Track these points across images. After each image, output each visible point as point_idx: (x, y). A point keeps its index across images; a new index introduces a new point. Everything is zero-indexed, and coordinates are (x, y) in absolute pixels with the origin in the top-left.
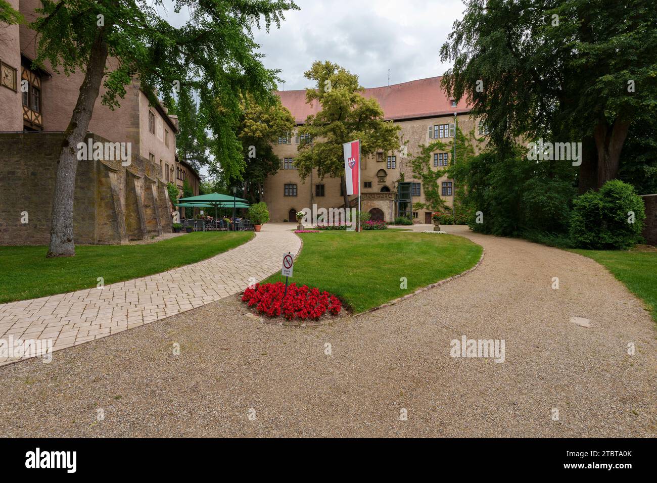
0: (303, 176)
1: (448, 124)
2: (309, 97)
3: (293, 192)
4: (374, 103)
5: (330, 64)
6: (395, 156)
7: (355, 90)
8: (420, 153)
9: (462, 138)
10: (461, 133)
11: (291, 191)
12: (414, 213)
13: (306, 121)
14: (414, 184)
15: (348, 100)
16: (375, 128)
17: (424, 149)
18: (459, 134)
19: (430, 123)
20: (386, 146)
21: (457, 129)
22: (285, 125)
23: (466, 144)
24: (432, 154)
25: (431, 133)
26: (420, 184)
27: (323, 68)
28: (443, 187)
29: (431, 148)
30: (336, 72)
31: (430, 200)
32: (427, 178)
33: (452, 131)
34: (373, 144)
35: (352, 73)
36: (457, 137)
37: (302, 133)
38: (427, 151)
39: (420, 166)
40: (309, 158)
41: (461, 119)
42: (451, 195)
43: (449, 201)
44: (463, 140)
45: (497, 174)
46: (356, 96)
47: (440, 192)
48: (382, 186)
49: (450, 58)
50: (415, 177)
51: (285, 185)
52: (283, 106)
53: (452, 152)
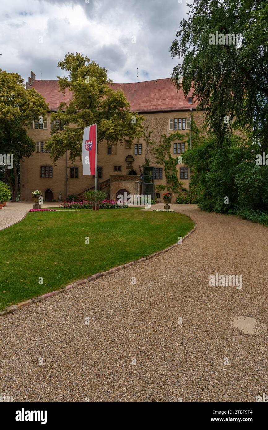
0: (55, 159)
1: (185, 118)
2: (61, 86)
3: (49, 174)
4: (121, 95)
5: (81, 56)
6: (141, 144)
7: (104, 82)
8: (162, 142)
9: (196, 130)
10: (196, 126)
11: (47, 172)
12: (157, 194)
13: (59, 107)
14: (157, 169)
15: (96, 90)
16: (123, 118)
17: (165, 138)
18: (194, 127)
19: (171, 117)
20: (131, 134)
21: (193, 123)
22: (38, 110)
23: (200, 136)
24: (172, 143)
25: (171, 124)
26: (162, 168)
27: (74, 59)
28: (181, 172)
29: (171, 138)
30: (87, 64)
31: (170, 183)
32: (168, 164)
33: (188, 124)
34: (120, 131)
35: (101, 66)
36: (193, 129)
37: (54, 119)
38: (168, 140)
39: (162, 153)
40: (59, 142)
41: (196, 114)
42: (187, 179)
43: (186, 184)
44: (197, 132)
45: (215, 159)
46: (104, 88)
47: (178, 176)
48: (130, 170)
49: (179, 54)
50: (158, 163)
51: (41, 167)
52: (37, 93)
53: (188, 142)
